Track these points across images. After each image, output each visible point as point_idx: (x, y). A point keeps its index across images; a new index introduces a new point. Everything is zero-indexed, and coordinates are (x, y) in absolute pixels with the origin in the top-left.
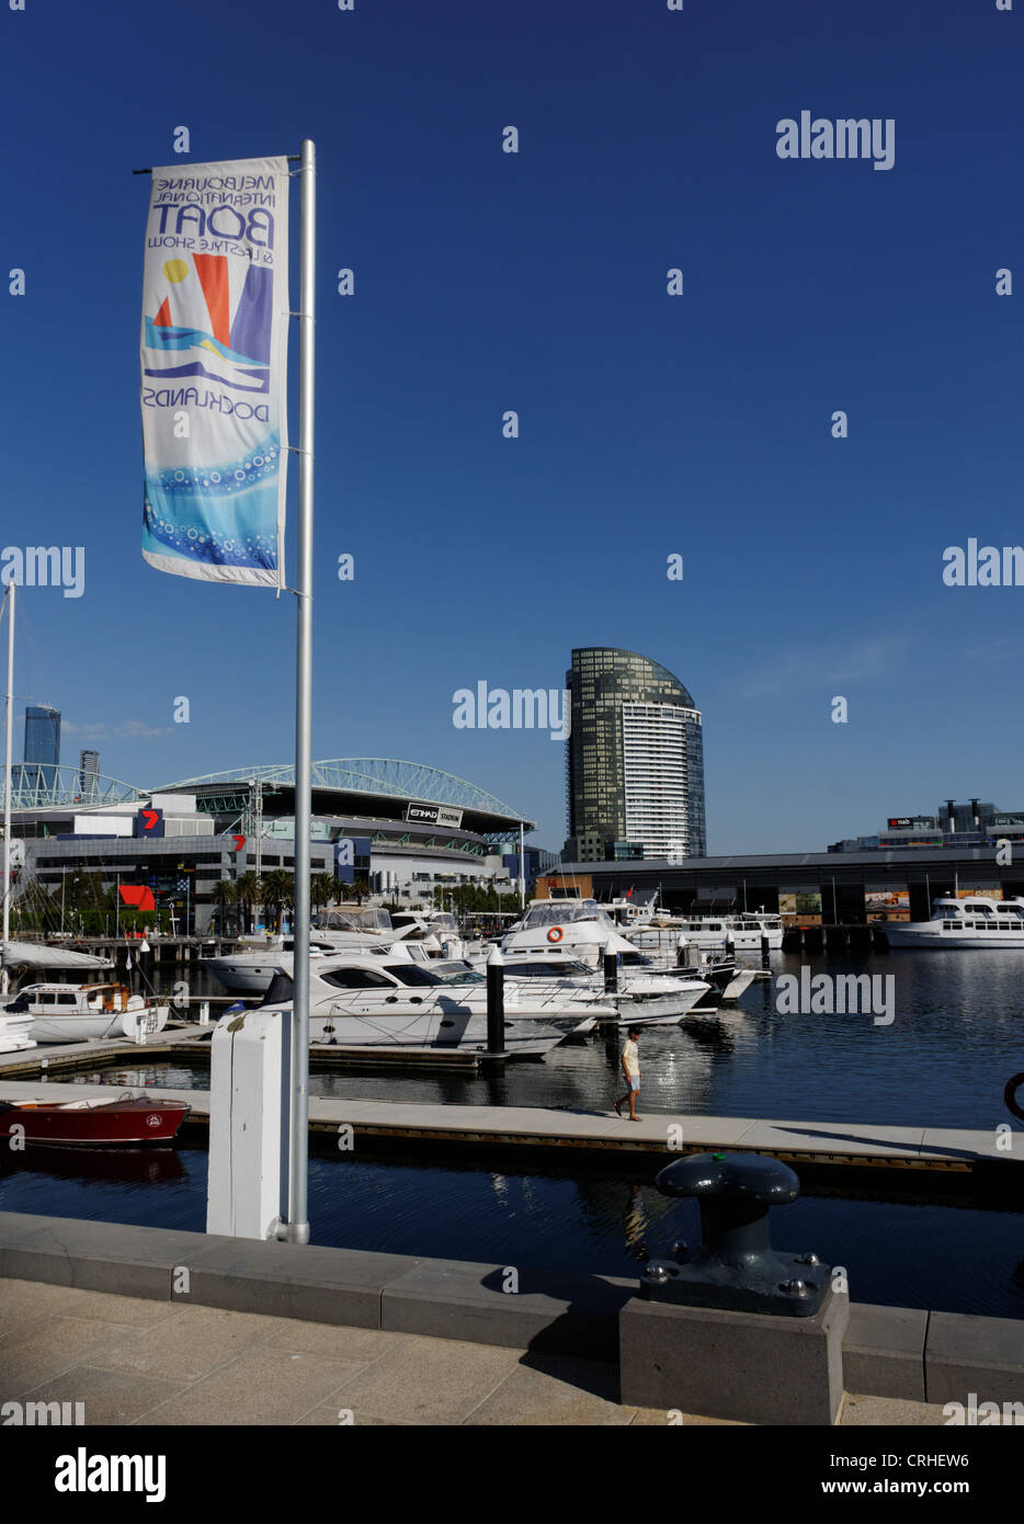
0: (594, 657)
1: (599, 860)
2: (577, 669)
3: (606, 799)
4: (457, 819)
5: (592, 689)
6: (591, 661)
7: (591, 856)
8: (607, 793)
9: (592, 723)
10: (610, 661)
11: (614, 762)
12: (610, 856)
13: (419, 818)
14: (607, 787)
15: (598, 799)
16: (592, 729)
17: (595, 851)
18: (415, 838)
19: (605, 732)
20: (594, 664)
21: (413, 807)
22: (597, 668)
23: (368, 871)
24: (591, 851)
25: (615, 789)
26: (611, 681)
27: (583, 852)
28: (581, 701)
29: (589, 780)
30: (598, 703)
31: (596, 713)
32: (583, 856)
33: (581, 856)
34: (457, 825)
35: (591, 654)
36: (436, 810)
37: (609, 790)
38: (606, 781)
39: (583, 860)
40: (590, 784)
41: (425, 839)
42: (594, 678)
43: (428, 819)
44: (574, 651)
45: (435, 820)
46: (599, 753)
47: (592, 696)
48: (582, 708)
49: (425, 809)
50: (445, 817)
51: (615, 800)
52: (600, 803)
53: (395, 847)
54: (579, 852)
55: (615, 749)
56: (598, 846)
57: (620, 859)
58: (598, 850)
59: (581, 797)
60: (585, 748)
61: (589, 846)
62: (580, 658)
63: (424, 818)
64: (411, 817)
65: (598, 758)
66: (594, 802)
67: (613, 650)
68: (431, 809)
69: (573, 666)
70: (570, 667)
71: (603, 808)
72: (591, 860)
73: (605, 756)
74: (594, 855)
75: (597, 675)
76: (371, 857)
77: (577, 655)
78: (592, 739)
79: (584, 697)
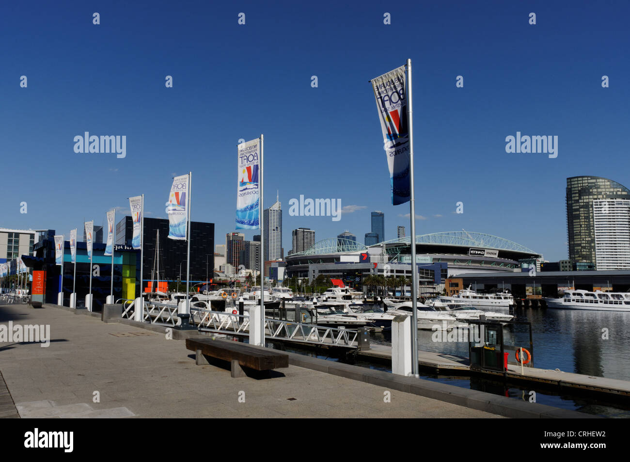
0: (578, 181)
1: (570, 270)
2: (570, 187)
3: (586, 243)
4: (495, 254)
5: (577, 195)
6: (576, 182)
7: (566, 269)
8: (586, 241)
9: (578, 210)
10: (586, 182)
11: (589, 227)
12: (575, 269)
13: (475, 254)
14: (585, 238)
15: (581, 244)
16: (578, 213)
17: (568, 266)
18: (474, 261)
19: (584, 213)
20: (578, 184)
21: (471, 250)
22: (579, 185)
23: (447, 275)
24: (566, 267)
25: (590, 239)
26: (587, 191)
27: (563, 267)
28: (572, 200)
29: (576, 235)
30: (580, 201)
31: (579, 205)
32: (563, 269)
33: (562, 269)
34: (496, 256)
35: (576, 179)
36: (484, 251)
37: (587, 239)
38: (585, 235)
39: (563, 271)
40: (577, 237)
41: (480, 262)
42: (578, 190)
43: (480, 254)
44: (568, 179)
45: (484, 255)
46: (581, 223)
47: (577, 198)
48: (572, 203)
49: (478, 250)
50: (487, 253)
51: (590, 244)
52: (582, 245)
53: (465, 265)
54: (561, 267)
55: (589, 221)
56: (570, 264)
57: (579, 270)
58: (570, 266)
59: (573, 243)
60: (574, 221)
61: (565, 265)
62: (571, 182)
63: (478, 254)
64: (471, 254)
65: (581, 225)
66: (579, 245)
67: (588, 177)
68: (481, 251)
69: (568, 185)
70: (566, 186)
71: (584, 247)
72: (566, 270)
73: (585, 224)
74: (568, 268)
75: (580, 188)
76: (448, 269)
77: (569, 180)
78: (578, 217)
79: (573, 199)
